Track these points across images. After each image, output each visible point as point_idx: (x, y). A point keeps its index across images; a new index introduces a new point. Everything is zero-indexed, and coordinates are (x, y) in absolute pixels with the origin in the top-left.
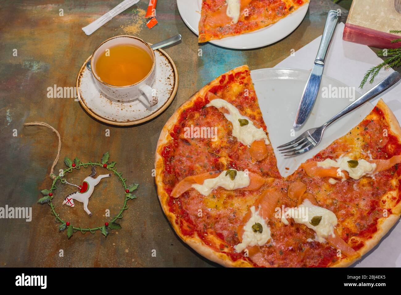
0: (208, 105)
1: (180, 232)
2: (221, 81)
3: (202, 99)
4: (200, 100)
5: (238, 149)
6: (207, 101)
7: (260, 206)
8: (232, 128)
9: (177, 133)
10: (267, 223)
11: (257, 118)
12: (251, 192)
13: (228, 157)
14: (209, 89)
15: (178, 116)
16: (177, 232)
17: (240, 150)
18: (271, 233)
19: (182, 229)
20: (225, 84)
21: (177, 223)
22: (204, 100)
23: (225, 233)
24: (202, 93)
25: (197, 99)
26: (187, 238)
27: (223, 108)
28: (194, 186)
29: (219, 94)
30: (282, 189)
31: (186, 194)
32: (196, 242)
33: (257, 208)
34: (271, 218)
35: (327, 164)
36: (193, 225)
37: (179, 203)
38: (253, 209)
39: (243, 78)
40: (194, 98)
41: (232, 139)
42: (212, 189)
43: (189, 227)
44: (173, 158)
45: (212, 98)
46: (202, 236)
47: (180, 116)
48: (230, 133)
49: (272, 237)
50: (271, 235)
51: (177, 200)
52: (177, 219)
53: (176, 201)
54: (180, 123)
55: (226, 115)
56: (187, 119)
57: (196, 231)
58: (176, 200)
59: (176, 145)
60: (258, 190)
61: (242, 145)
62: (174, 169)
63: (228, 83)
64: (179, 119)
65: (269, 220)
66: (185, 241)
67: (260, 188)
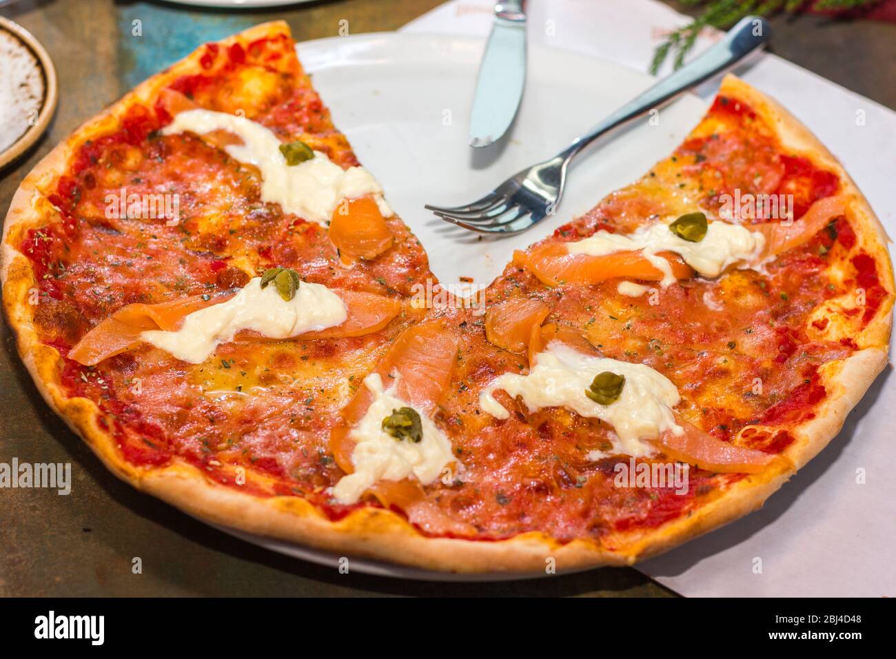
0: (170, 130)
1: (118, 457)
2: (206, 61)
3: (145, 109)
4: (140, 113)
5: (291, 230)
6: (165, 117)
7: (396, 373)
8: (261, 180)
9: (71, 197)
10: (433, 417)
11: (339, 152)
12: (357, 342)
13: (258, 257)
14: (168, 84)
15: (70, 154)
16: (106, 455)
17: (296, 235)
18: (453, 446)
19: (123, 446)
20: (219, 72)
21: (103, 426)
22: (153, 113)
23: (285, 459)
24: (144, 94)
25: (131, 110)
26: (145, 471)
27: (219, 133)
28: (150, 337)
29: (203, 98)
30: (464, 324)
31: (123, 361)
32: (185, 475)
33: (387, 379)
34: (443, 404)
35: (600, 245)
36: (162, 439)
37: (101, 382)
38: (373, 381)
39: (275, 56)
40: (121, 109)
41: (263, 211)
42: (218, 342)
43: (150, 444)
44: (62, 265)
45: (181, 108)
46: (200, 463)
47: (76, 155)
48: (253, 196)
49: (457, 457)
50: (453, 452)
51: (94, 375)
52: (101, 413)
53: (90, 378)
54: (77, 174)
55: (233, 151)
56: (101, 161)
57: (176, 453)
58: (88, 374)
59: (72, 227)
60: (378, 335)
61: (299, 222)
62: (71, 294)
63: (228, 68)
64: (73, 163)
65: (438, 409)
66: (141, 479)
67: (386, 328)
